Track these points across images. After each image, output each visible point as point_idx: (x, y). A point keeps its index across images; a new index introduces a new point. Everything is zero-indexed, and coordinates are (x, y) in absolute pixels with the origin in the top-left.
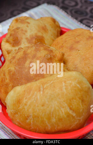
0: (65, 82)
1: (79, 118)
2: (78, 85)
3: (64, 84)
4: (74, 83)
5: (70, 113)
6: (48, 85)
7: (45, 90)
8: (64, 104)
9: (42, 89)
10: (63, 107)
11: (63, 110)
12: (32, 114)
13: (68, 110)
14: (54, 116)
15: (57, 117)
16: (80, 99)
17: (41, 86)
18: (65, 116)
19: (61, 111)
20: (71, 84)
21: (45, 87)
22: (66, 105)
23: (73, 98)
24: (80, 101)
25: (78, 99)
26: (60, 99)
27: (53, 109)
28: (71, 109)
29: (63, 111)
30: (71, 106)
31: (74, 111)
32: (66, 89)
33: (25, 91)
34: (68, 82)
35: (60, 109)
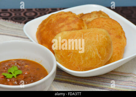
0: (98, 34)
1: (102, 61)
2: (106, 39)
3: (97, 36)
4: (104, 37)
5: (98, 55)
6: (87, 34)
7: (85, 37)
8: (96, 49)
9: (82, 36)
10: (95, 51)
11: (94, 52)
12: (73, 51)
13: (98, 53)
14: (88, 55)
15: (89, 57)
16: (106, 48)
17: (82, 34)
18: (95, 57)
19: (93, 53)
20: (102, 36)
21: (85, 35)
22: (97, 50)
23: (102, 47)
24: (106, 49)
25: (105, 48)
26: (94, 45)
27: (88, 51)
28: (99, 53)
29: (94, 54)
30: (100, 52)
31: (101, 55)
32: (98, 39)
33: (70, 35)
34: (100, 35)
35: (93, 51)
